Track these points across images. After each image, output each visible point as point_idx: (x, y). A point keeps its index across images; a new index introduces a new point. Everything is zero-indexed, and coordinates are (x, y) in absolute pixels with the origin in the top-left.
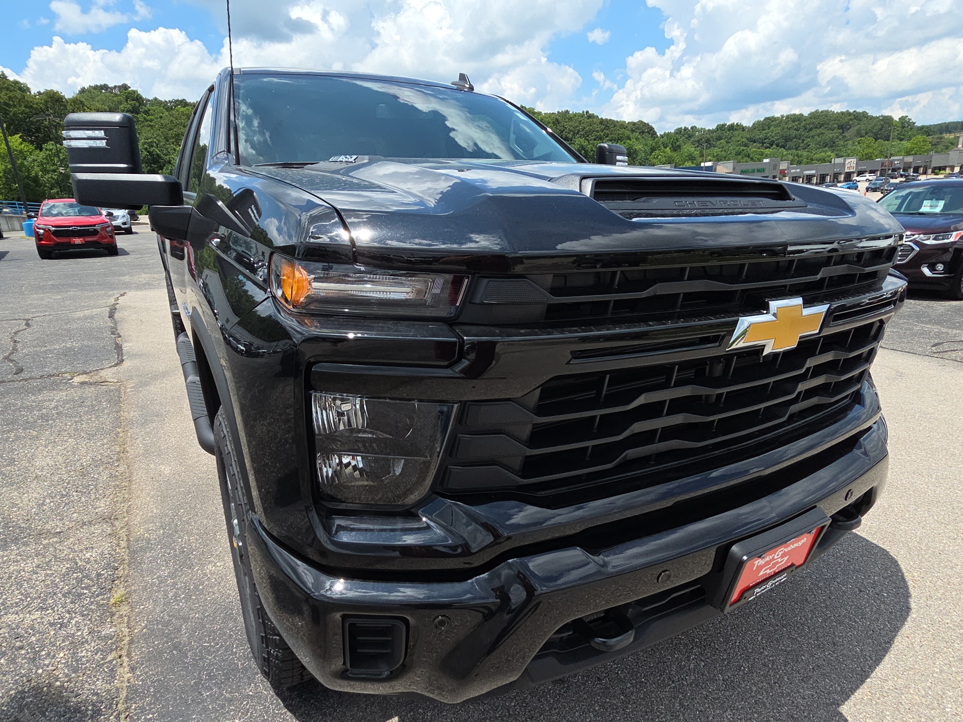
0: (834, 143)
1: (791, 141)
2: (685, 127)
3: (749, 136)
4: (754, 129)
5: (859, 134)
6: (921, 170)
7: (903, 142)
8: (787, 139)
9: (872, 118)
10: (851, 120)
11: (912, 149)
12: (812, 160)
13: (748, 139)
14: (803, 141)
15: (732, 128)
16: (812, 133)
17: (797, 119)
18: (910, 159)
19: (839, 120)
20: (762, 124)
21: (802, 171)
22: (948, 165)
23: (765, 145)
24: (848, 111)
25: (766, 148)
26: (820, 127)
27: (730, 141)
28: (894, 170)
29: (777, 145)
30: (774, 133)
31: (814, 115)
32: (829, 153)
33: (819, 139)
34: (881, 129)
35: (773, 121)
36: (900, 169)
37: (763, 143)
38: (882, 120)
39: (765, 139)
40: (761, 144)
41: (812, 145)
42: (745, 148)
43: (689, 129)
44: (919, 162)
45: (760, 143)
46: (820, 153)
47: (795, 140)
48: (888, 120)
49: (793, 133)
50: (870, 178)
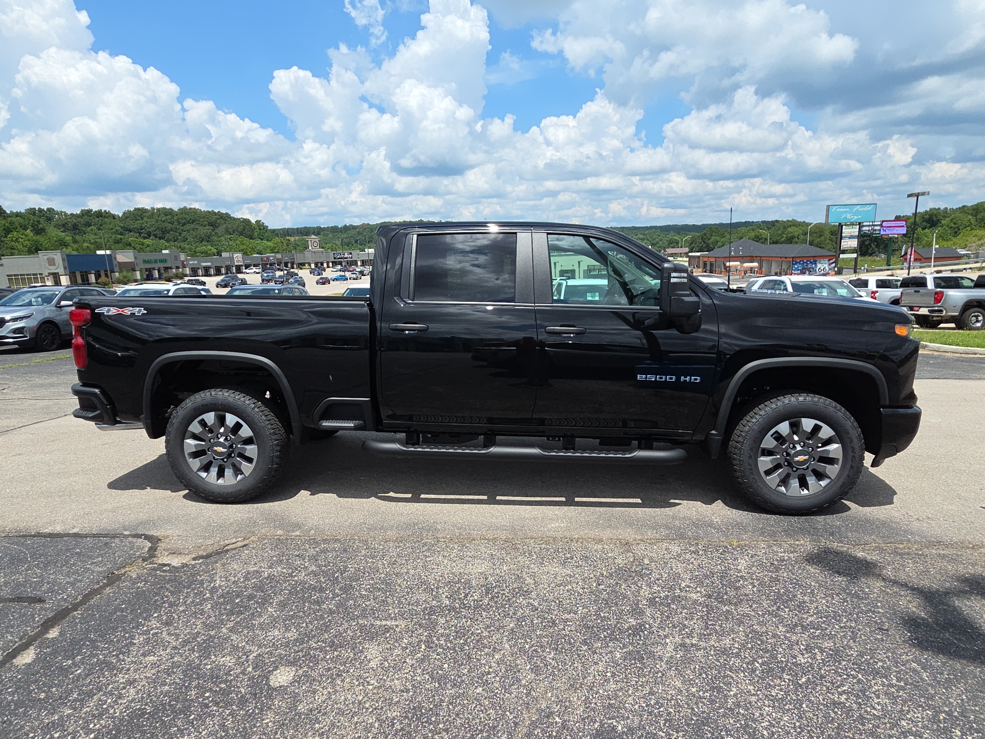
0: (209, 238)
1: (168, 233)
2: (39, 208)
3: (122, 225)
4: (127, 218)
5: (227, 231)
6: (289, 265)
7: (263, 241)
8: (165, 231)
9: (234, 219)
10: (218, 218)
11: (274, 248)
12: (195, 252)
13: (122, 228)
14: (180, 234)
15: (100, 214)
16: (187, 227)
17: (167, 212)
18: (279, 256)
19: (208, 218)
20: (133, 214)
21: (199, 263)
22: (306, 262)
23: (142, 235)
24: (213, 211)
25: (145, 238)
26: (193, 223)
27: (101, 228)
28: (271, 265)
29: (155, 236)
30: (148, 223)
31: (184, 211)
32: (209, 247)
33: (194, 234)
34: (244, 230)
35: (144, 212)
36: (275, 263)
37: (140, 233)
38: (243, 222)
39: (141, 229)
40: (138, 234)
41: (190, 239)
42: (122, 237)
43: (45, 209)
44: (286, 259)
45: (136, 232)
46: (202, 246)
47: (172, 232)
48: (247, 222)
49: (169, 226)
50: (257, 271)
